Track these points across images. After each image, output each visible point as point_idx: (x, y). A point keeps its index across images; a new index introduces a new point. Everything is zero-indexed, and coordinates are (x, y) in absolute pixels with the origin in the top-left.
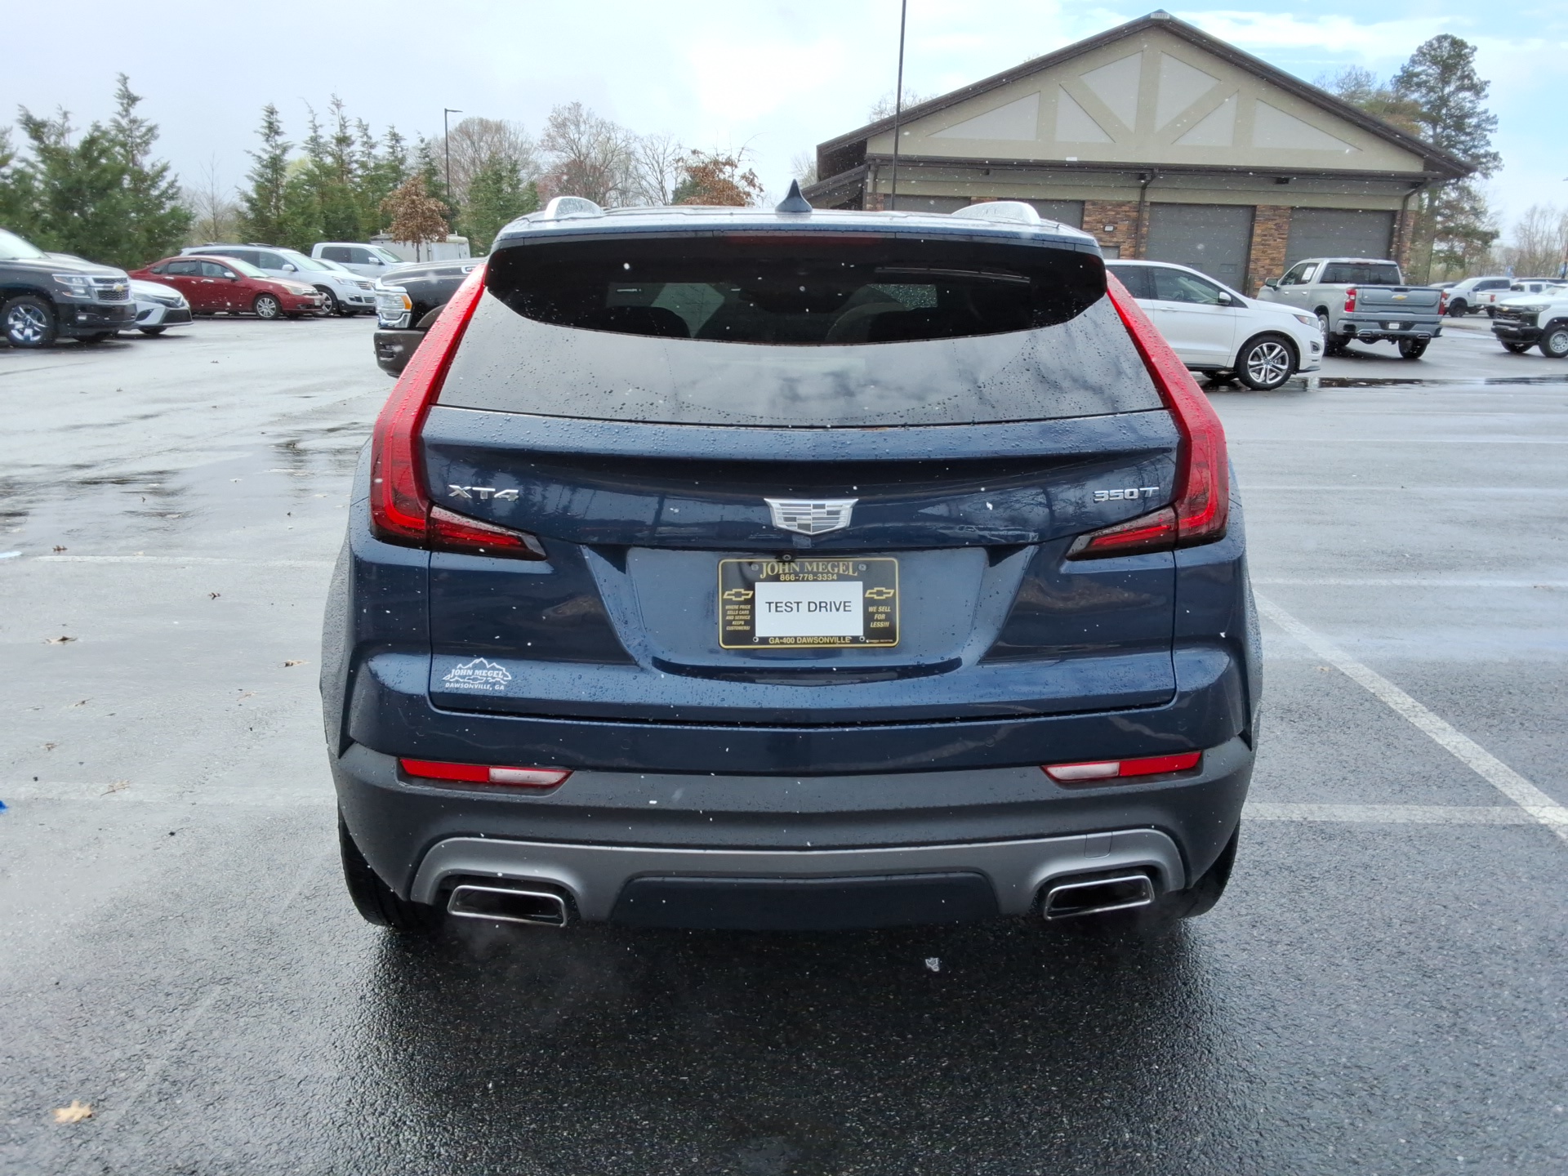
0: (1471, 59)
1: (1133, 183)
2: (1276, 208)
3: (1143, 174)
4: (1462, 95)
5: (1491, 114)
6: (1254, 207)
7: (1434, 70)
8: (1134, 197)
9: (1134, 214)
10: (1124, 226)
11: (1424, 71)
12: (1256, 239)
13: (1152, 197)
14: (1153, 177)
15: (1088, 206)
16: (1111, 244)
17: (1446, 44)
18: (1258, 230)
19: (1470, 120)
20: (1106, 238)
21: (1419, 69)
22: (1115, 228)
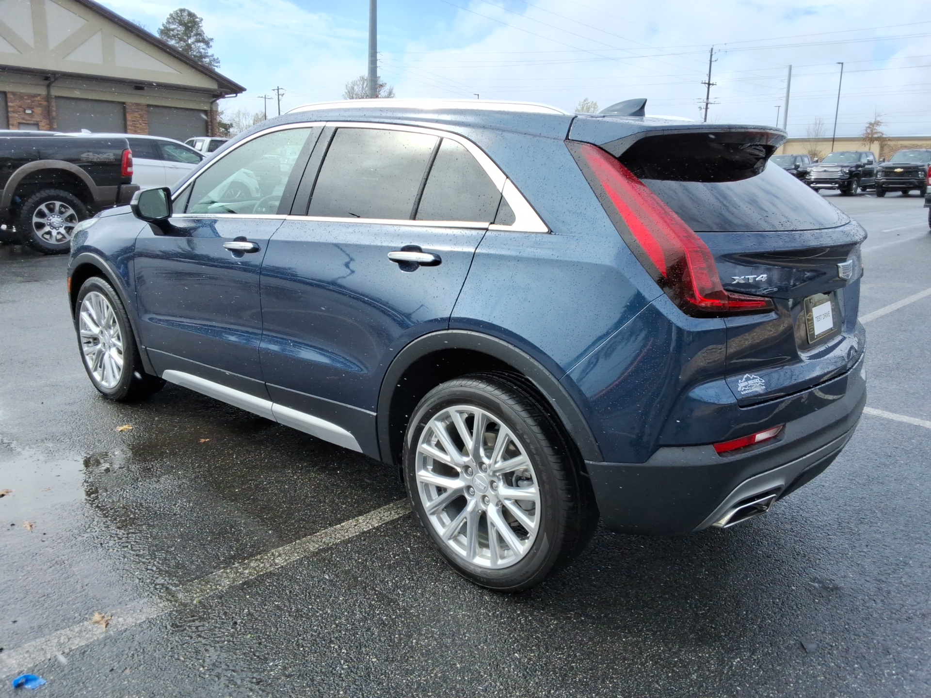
0: (200, 25)
1: (42, 82)
2: (138, 105)
3: (48, 78)
4: (199, 44)
5: (215, 57)
6: (124, 103)
7: (181, 29)
8: (43, 91)
9: (45, 103)
10: (38, 110)
11: (176, 28)
12: (128, 123)
13: (55, 92)
14: (56, 79)
15: (10, 96)
16: (32, 122)
17: (185, 14)
18: (129, 117)
19: (206, 60)
20: (27, 118)
21: (172, 27)
22: (33, 112)
